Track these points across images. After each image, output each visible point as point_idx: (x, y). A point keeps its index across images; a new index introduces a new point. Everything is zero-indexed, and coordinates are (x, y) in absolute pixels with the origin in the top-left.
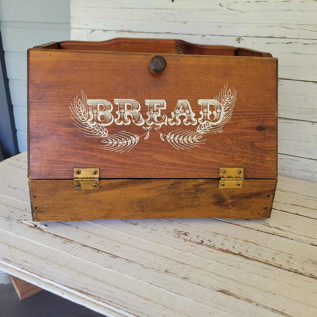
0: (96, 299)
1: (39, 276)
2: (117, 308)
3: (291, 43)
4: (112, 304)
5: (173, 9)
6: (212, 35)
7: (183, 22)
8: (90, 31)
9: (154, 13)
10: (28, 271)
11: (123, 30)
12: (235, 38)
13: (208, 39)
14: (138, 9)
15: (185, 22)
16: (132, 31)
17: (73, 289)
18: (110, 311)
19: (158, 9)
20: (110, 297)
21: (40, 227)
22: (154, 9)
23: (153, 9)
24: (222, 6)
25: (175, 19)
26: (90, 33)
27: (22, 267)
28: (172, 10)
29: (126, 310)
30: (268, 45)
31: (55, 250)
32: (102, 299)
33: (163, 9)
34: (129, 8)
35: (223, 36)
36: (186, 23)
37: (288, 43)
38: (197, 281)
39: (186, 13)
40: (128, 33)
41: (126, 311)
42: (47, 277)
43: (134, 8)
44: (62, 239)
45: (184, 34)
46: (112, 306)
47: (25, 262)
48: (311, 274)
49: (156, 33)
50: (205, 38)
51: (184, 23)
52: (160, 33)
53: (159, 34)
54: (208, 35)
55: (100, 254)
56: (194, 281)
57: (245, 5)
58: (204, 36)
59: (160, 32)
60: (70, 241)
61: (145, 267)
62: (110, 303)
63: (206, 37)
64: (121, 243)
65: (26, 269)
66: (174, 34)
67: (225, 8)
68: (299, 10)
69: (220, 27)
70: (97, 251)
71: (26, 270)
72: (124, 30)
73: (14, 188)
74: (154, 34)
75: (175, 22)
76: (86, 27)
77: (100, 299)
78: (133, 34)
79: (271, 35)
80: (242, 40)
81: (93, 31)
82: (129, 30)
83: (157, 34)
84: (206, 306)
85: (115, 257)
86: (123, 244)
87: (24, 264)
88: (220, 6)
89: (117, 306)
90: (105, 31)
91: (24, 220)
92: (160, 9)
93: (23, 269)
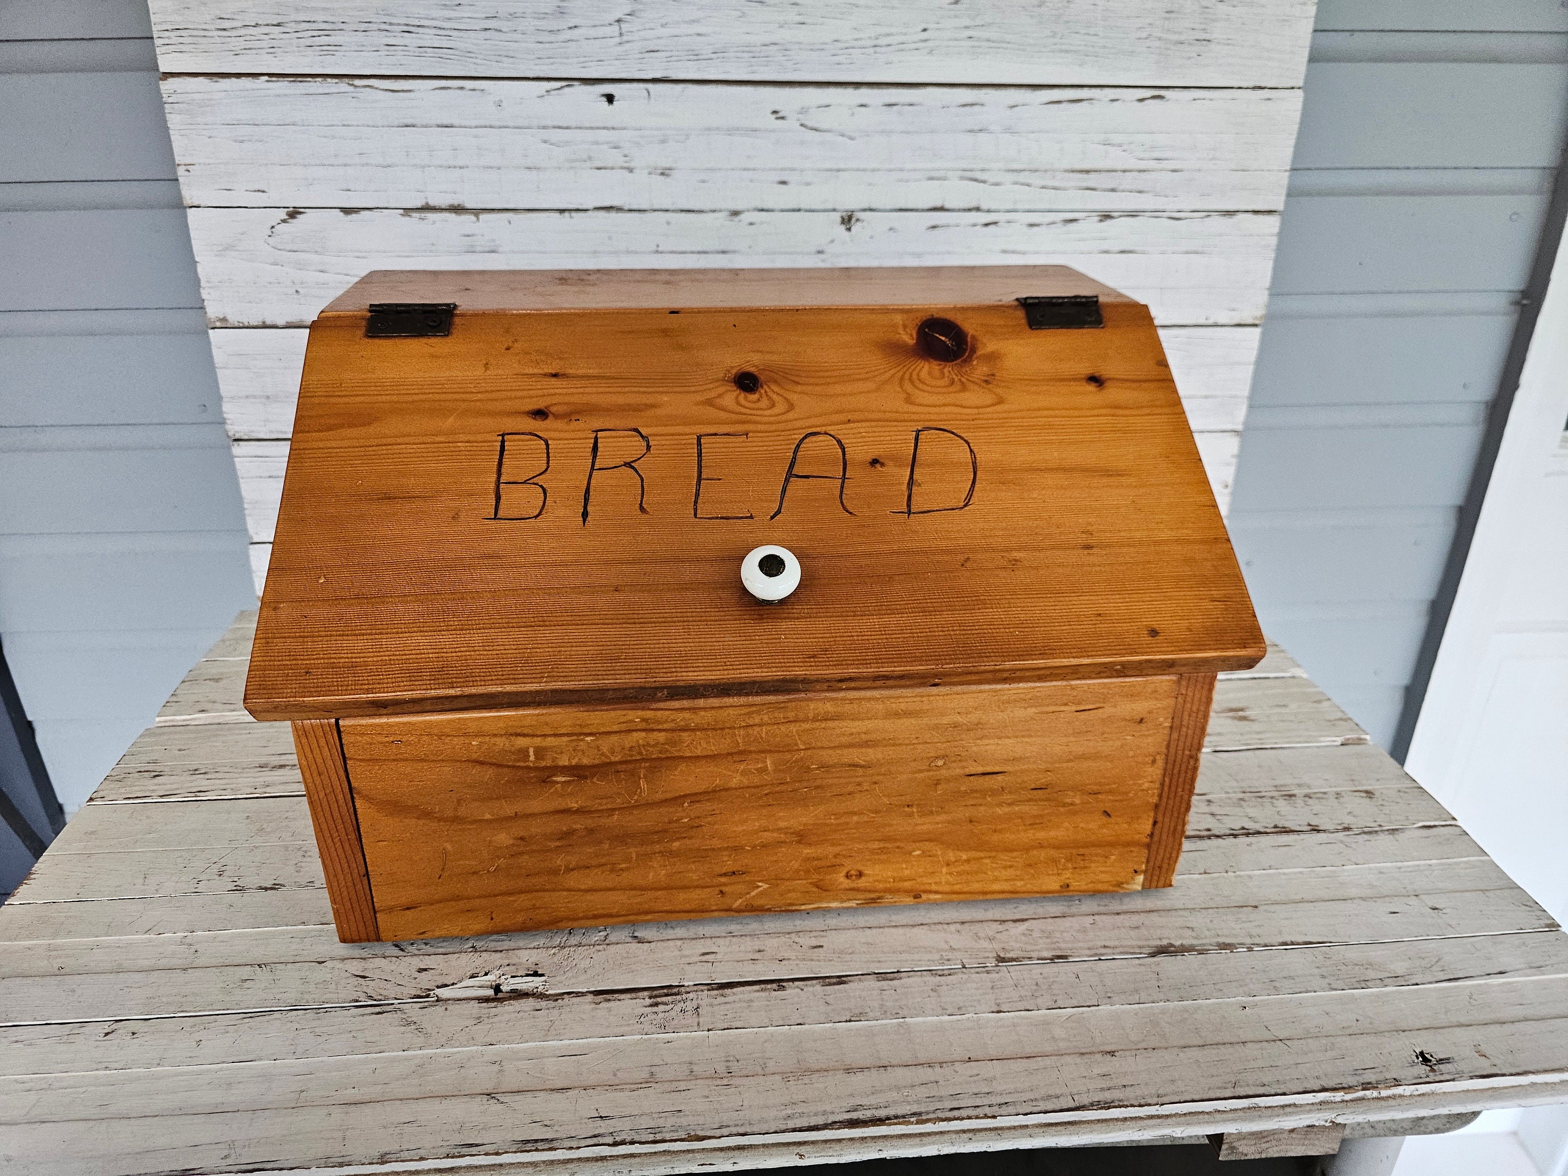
0: (912, 1123)
1: (690, 1138)
2: (986, 1116)
3: (995, 223)
4: (963, 1113)
5: (613, 128)
6: (762, 210)
7: (660, 171)
8: (282, 214)
9: (545, 142)
10: (641, 1143)
11: (427, 203)
12: (837, 217)
13: (751, 224)
14: (476, 127)
15: (667, 172)
16: (468, 206)
17: (825, 1127)
18: (970, 1135)
19: (560, 127)
20: (941, 1098)
21: (514, 987)
22: (544, 128)
23: (539, 128)
24: (783, 118)
25: (626, 162)
26: (284, 221)
27: (610, 1140)
28: (612, 132)
29: (1011, 1109)
30: (936, 231)
31: (650, 1039)
32: (927, 1113)
33: (577, 128)
34: (439, 126)
35: (799, 210)
36: (668, 175)
37: (987, 225)
38: (1088, 952)
39: (663, 142)
40: (454, 215)
41: (1015, 1112)
42: (718, 1133)
43: (461, 127)
44: (633, 995)
45: (667, 211)
46: (969, 1118)
47: (600, 1122)
48: (1276, 827)
49: (562, 211)
50: (740, 221)
51: (662, 174)
52: (578, 210)
53: (574, 214)
54: (748, 211)
55: (791, 991)
56: (1083, 956)
57: (853, 114)
58: (735, 213)
59: (580, 207)
60: (665, 991)
61: (940, 973)
62: (956, 1113)
63: (742, 217)
64: (814, 934)
65: (629, 1139)
66: (630, 210)
67: (792, 123)
68: (1008, 130)
69: (783, 183)
70: (775, 986)
71: (632, 1143)
72: (432, 203)
73: (266, 889)
74: (557, 215)
75: (631, 170)
76: (261, 200)
77: (924, 1117)
78: (473, 218)
79: (938, 204)
80: (858, 223)
81: (294, 213)
82: (456, 203)
83: (567, 214)
84: (1162, 1004)
85: (841, 980)
86: (824, 934)
87: (603, 1127)
88: (777, 118)
89: (979, 1112)
90: (347, 211)
91: (438, 987)
92: (567, 128)
93: (615, 1144)
